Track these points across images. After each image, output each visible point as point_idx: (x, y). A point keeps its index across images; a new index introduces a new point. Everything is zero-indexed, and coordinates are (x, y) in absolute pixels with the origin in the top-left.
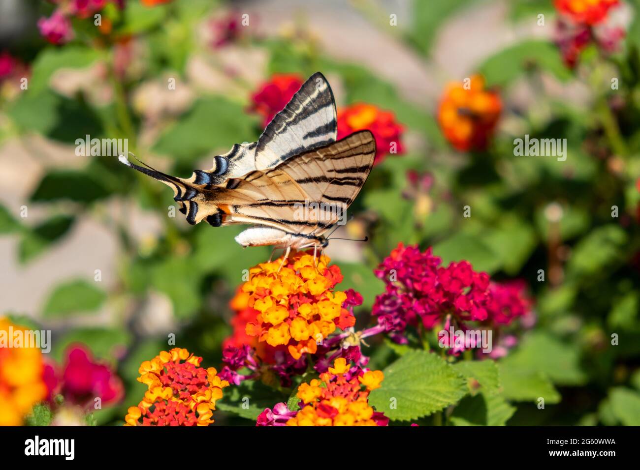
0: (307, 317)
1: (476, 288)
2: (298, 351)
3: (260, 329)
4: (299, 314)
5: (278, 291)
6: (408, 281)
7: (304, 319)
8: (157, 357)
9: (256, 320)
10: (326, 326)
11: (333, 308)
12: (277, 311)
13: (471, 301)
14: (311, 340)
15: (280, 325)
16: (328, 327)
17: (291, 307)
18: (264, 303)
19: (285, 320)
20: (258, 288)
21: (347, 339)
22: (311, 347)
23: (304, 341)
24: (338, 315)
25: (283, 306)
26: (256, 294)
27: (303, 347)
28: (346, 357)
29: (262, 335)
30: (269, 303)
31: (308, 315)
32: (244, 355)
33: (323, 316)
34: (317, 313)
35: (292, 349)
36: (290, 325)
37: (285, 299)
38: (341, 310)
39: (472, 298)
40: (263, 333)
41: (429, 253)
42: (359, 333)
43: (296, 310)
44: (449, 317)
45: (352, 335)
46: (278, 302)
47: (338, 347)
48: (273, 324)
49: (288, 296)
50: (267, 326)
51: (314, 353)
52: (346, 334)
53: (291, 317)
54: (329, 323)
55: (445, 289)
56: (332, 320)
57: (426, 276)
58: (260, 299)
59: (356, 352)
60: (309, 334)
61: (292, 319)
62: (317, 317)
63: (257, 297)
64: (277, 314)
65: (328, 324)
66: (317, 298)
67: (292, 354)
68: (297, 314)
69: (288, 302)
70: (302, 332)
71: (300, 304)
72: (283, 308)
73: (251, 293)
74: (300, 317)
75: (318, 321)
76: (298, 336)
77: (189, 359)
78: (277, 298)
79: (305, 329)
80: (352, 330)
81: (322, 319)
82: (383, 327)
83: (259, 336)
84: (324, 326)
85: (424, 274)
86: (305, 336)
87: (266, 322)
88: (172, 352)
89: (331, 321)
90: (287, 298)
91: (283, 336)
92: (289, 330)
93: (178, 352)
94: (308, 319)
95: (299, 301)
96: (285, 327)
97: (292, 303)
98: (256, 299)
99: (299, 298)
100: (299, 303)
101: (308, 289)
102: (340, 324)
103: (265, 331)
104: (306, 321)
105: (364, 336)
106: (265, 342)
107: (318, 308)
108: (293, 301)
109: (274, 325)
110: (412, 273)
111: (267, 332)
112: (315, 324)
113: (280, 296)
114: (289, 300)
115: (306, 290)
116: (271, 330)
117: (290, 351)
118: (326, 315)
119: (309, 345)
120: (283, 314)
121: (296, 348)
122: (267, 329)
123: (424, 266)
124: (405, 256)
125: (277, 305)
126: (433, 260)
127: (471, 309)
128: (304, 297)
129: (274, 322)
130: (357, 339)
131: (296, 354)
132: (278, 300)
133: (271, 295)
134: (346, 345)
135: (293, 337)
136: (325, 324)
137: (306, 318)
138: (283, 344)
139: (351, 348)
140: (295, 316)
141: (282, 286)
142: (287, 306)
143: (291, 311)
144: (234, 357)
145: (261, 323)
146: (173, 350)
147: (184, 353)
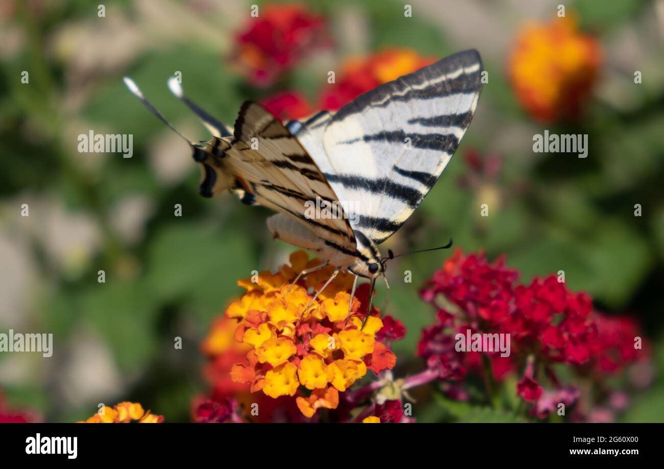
0: (325, 355)
1: (572, 316)
2: (311, 406)
3: (252, 372)
4: (311, 350)
5: (279, 316)
6: (470, 306)
7: (320, 357)
8: (96, 415)
9: (247, 360)
10: (352, 368)
11: (363, 341)
12: (278, 345)
13: (566, 335)
14: (331, 388)
15: (282, 366)
16: (356, 369)
17: (299, 339)
18: (259, 334)
19: (291, 359)
20: (249, 313)
21: (383, 391)
22: (331, 400)
23: (320, 390)
24: (370, 351)
25: (288, 338)
26: (247, 320)
27: (318, 399)
28: (381, 417)
29: (256, 382)
30: (266, 334)
31: (325, 351)
32: (227, 412)
33: (349, 352)
34: (338, 348)
35: (302, 403)
36: (298, 366)
37: (290, 328)
38: (375, 344)
39: (567, 330)
40: (257, 378)
41: (501, 264)
42: (400, 381)
43: (307, 344)
44: (531, 359)
45: (389, 384)
46: (279, 333)
47: (368, 403)
48: (272, 365)
49: (295, 323)
50: (263, 368)
51: (335, 407)
52: (380, 383)
53: (300, 354)
54: (358, 363)
55: (526, 316)
56: (361, 358)
57: (498, 297)
58: (252, 328)
59: (397, 409)
60: (327, 379)
61: (301, 358)
62: (338, 354)
63: (248, 324)
64: (278, 350)
65: (355, 364)
66: (339, 326)
67: (302, 410)
68: (307, 349)
69: (294, 333)
70: (317, 376)
71: (312, 335)
72: (288, 342)
73: (240, 319)
74: (314, 353)
75: (340, 361)
76: (311, 382)
77: (144, 419)
78: (277, 326)
79: (321, 372)
80: (389, 376)
81: (346, 358)
82: (436, 373)
83: (251, 383)
84: (349, 368)
85: (493, 294)
86: (322, 382)
87: (262, 362)
88: (119, 408)
89: (360, 360)
90: (293, 326)
91: (288, 383)
92: (297, 373)
93: (128, 410)
94: (326, 356)
95: (311, 330)
96: (290, 370)
97: (300, 334)
98: (246, 329)
99: (310, 326)
100: (310, 333)
101: (325, 313)
102: (373, 364)
103: (259, 376)
104: (323, 359)
105: (408, 385)
106: (261, 392)
107: (340, 341)
108: (303, 331)
109: (274, 367)
110: (476, 293)
111: (263, 377)
112: (337, 365)
113: (283, 323)
114: (297, 329)
115: (322, 315)
116: (270, 374)
117: (299, 406)
118: (352, 351)
119: (327, 395)
120: (287, 350)
121: (308, 401)
122: (264, 373)
123: (494, 282)
124: (465, 268)
125: (278, 337)
126: (507, 274)
127: (565, 346)
128: (319, 325)
129: (274, 362)
130: (398, 391)
131: (307, 409)
132: (280, 329)
133: (269, 322)
134: (381, 399)
135: (303, 383)
136: (350, 364)
137: (323, 355)
138: (287, 394)
139: (388, 403)
140: (306, 353)
141: (286, 308)
142: (293, 338)
143: (300, 345)
144: (211, 417)
145: (255, 364)
146: (121, 406)
147: (136, 409)
